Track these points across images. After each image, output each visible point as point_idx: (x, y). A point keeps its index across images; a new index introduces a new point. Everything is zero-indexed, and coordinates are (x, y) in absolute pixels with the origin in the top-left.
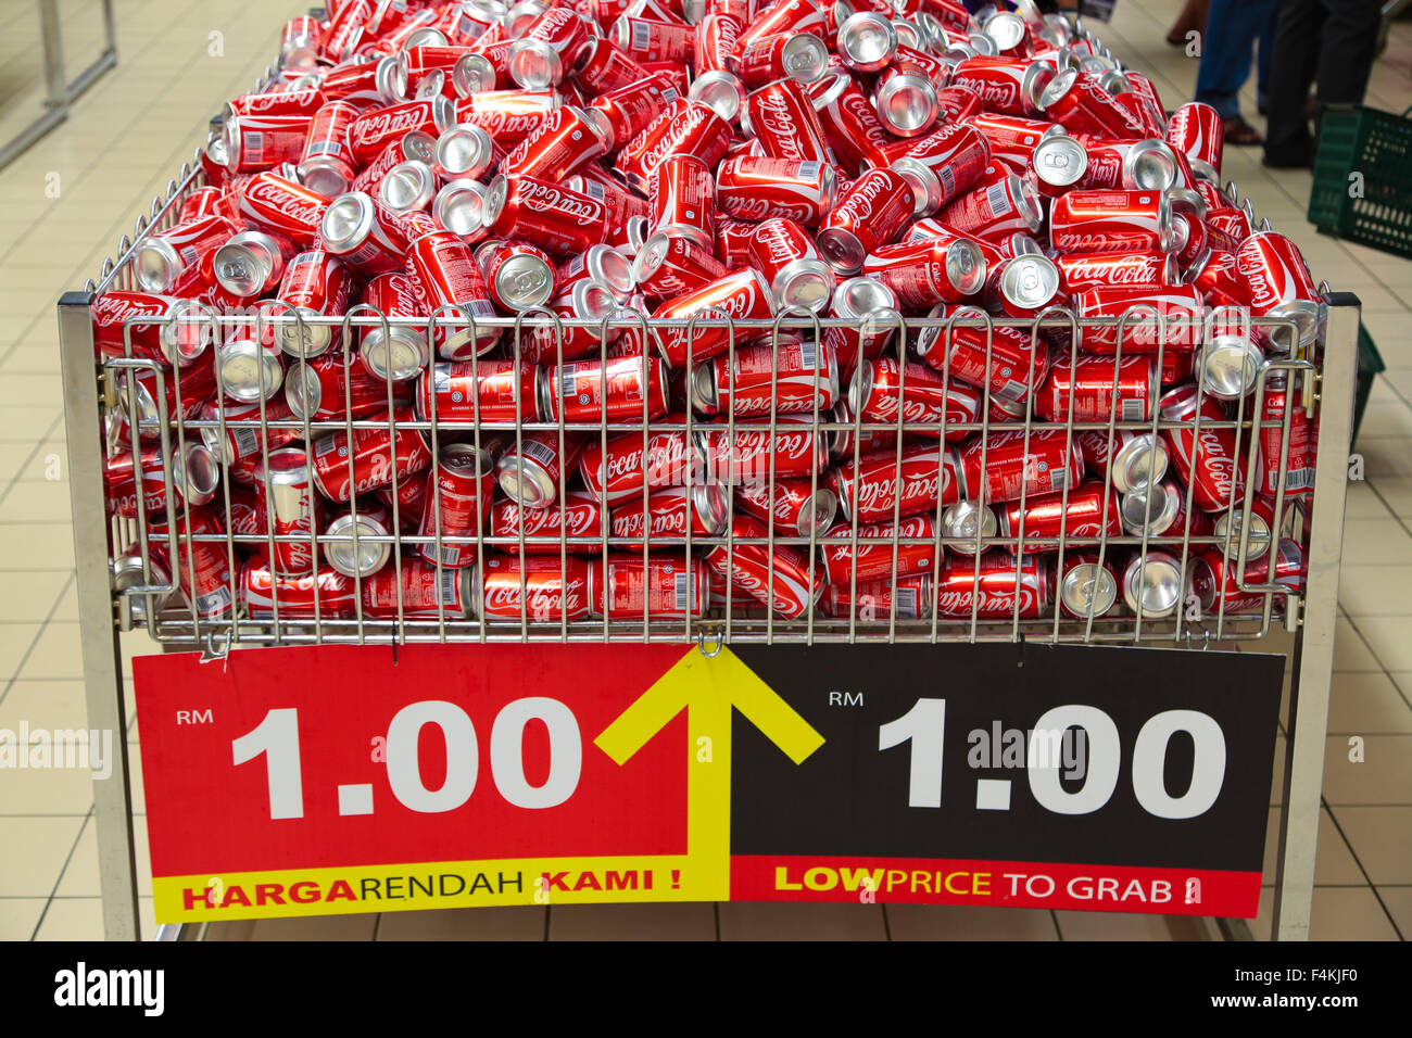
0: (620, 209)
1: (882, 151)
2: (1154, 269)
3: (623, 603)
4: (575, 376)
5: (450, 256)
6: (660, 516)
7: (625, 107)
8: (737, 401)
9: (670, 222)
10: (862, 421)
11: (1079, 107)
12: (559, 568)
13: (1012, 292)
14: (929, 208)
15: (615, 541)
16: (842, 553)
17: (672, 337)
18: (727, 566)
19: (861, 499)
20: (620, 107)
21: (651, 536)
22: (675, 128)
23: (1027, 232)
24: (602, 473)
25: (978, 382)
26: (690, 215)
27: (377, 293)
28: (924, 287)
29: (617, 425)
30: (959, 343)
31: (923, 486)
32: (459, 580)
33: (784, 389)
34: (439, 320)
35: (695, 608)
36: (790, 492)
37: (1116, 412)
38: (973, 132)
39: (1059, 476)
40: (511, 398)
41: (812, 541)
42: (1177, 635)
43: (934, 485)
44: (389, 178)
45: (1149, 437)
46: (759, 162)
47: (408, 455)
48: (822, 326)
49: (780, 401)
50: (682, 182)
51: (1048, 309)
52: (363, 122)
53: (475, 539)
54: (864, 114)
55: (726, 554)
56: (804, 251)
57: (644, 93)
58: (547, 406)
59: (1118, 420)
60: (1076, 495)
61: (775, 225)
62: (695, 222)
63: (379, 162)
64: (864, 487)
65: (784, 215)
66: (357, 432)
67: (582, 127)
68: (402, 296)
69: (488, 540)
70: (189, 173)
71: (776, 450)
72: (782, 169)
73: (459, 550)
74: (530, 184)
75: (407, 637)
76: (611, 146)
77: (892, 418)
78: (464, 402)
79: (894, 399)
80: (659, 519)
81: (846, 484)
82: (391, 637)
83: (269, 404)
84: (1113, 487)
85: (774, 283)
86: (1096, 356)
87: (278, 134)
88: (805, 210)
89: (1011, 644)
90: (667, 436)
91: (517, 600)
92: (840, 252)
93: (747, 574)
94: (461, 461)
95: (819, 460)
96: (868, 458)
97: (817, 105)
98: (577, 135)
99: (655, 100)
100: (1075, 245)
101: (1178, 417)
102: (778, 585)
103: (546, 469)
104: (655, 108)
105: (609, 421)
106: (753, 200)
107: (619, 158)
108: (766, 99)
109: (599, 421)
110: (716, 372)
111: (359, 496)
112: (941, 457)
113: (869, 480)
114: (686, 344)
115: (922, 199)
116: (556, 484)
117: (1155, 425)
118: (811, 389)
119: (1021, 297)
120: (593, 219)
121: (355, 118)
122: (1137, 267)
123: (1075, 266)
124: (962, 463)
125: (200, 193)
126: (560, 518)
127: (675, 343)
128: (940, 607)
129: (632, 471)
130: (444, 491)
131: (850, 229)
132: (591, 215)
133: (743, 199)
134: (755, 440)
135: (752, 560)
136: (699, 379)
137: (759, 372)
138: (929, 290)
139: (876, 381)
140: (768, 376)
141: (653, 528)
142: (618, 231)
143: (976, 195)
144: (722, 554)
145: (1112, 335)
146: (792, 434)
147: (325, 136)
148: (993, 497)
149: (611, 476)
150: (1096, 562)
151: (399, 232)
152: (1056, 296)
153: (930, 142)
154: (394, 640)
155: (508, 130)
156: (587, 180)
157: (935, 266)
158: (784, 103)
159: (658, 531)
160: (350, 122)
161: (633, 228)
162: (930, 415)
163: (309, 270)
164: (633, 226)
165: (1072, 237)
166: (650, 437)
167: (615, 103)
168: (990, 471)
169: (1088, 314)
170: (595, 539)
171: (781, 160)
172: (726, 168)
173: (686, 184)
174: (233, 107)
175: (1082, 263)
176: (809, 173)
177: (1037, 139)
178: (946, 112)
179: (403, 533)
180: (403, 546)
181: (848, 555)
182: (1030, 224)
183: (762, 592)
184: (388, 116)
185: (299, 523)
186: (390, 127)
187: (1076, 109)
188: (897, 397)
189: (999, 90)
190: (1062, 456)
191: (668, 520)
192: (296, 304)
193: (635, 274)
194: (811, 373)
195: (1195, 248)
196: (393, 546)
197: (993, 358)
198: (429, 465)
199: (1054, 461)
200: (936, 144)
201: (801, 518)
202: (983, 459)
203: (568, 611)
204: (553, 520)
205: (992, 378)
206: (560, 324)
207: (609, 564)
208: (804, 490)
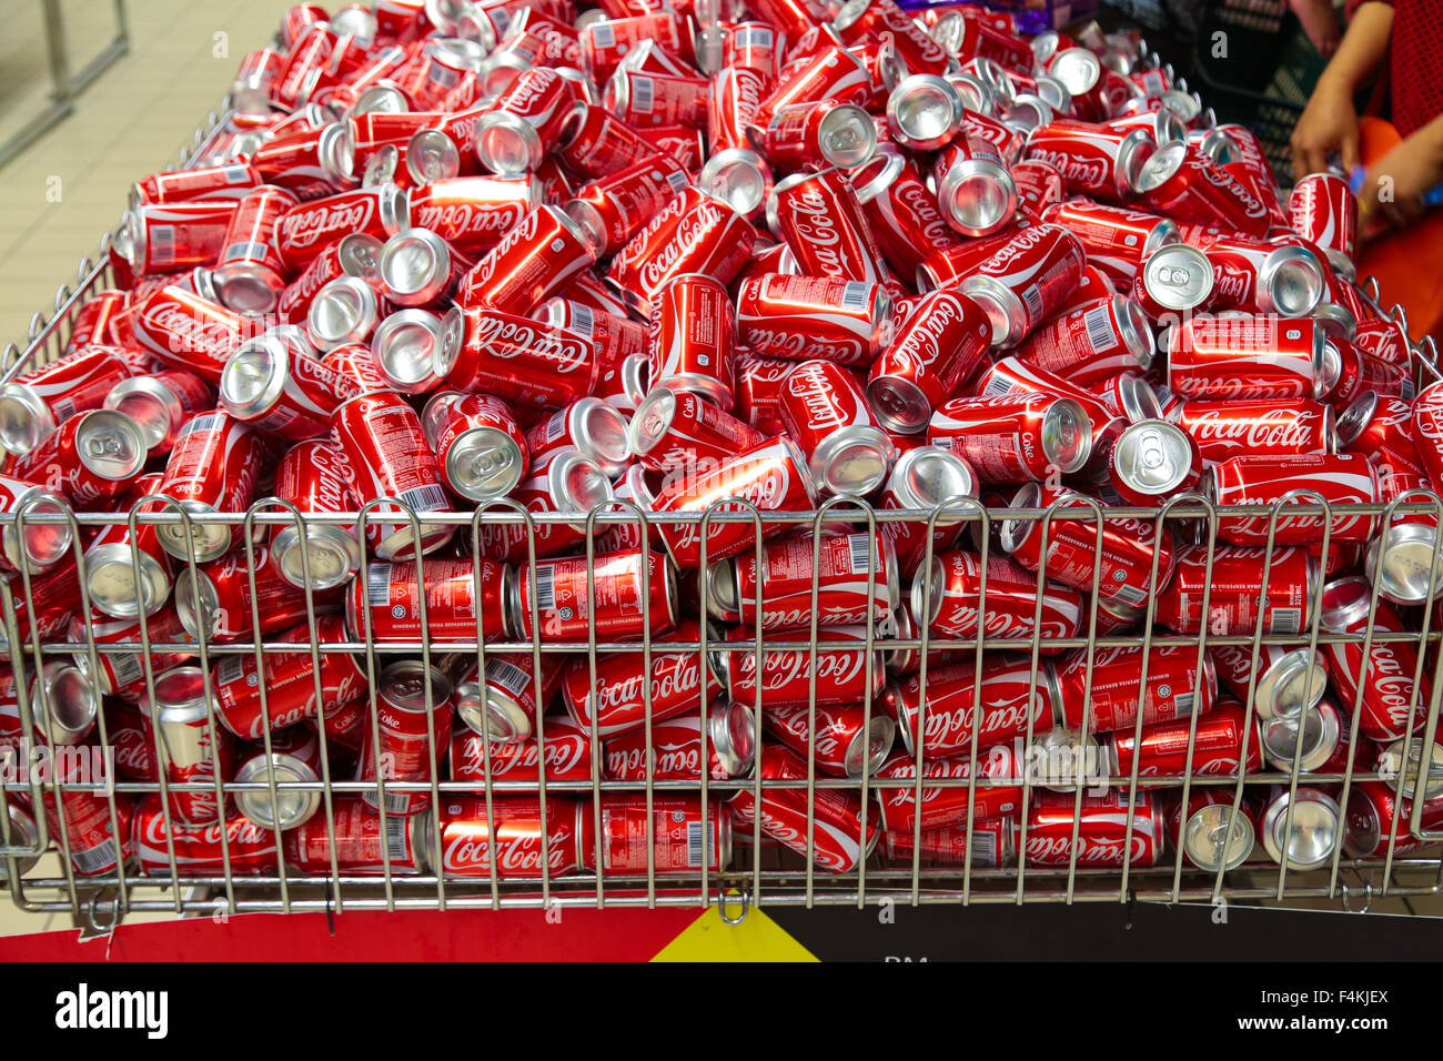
0: (614, 341)
1: (945, 255)
2: (1308, 429)
3: (621, 859)
4: (553, 579)
5: (386, 427)
6: (668, 752)
7: (621, 199)
8: (766, 615)
9: (678, 371)
10: (931, 638)
11: (1190, 191)
12: (537, 815)
13: (1128, 468)
14: (1011, 339)
15: (610, 786)
16: (904, 797)
17: (680, 535)
18: (755, 813)
19: (928, 733)
20: (614, 199)
21: (656, 778)
22: (683, 233)
23: (1137, 372)
24: (590, 701)
25: (1082, 586)
26: (703, 360)
27: (294, 472)
28: (1011, 461)
29: (609, 645)
30: (1059, 540)
31: (1007, 717)
32: (411, 827)
33: (827, 600)
34: (372, 516)
35: (713, 864)
36: (835, 722)
37: (1264, 623)
38: (1065, 238)
39: (1186, 702)
40: (470, 614)
41: (864, 783)
42: (1332, 890)
43: (1022, 714)
44: (320, 301)
45: (1303, 652)
46: (793, 280)
47: (338, 685)
48: (879, 519)
49: (822, 613)
50: (692, 314)
51: (1177, 497)
52: (294, 218)
53: (429, 785)
54: (921, 206)
55: (752, 799)
56: (852, 414)
57: (646, 179)
58: (518, 619)
59: (1265, 632)
60: (1206, 721)
61: (813, 372)
62: (708, 371)
63: (311, 273)
64: (932, 719)
65: (824, 355)
66: (270, 658)
67: (565, 235)
68: (327, 476)
69: (447, 786)
70: (92, 269)
71: (817, 673)
72: (822, 292)
73: (408, 796)
74: (494, 322)
75: (346, 903)
76: (603, 248)
77: (970, 633)
78: (408, 618)
79: (972, 611)
80: (665, 757)
81: (908, 712)
82: (324, 903)
83: (152, 619)
84: (1254, 712)
85: (815, 458)
86: (1235, 548)
87: (193, 227)
88: (852, 348)
89: (1118, 903)
90: (675, 657)
91: (485, 857)
92: (897, 405)
93: (780, 824)
94: (408, 686)
95: (873, 682)
96: (937, 677)
97: (863, 196)
98: (559, 245)
99: (659, 189)
100: (1202, 390)
101: (1342, 626)
102: (821, 837)
103: (518, 701)
104: (659, 198)
105: (599, 639)
106: (784, 335)
107: (614, 264)
108: (799, 198)
109: (585, 639)
110: (739, 575)
111: (274, 733)
112: (1032, 677)
113: (938, 709)
114: (699, 543)
115: (1002, 328)
116: (532, 717)
117: (1314, 638)
118: (864, 599)
119: (1139, 475)
120: (579, 362)
121: (287, 208)
122: (1286, 426)
123: (1201, 420)
124: (1059, 684)
125: (100, 299)
126: (536, 753)
127: (685, 542)
128: (1027, 854)
129: (629, 702)
130: (386, 729)
131: (910, 377)
132: (576, 356)
133: (771, 333)
134: (790, 661)
135: (788, 804)
136: (717, 578)
137: (795, 577)
138: (1018, 466)
139: (948, 587)
140: (807, 583)
141: (659, 766)
142: (610, 376)
143: (1070, 321)
144: (747, 798)
145: (1261, 524)
146: (838, 654)
147: (248, 235)
148: (1098, 728)
149: (602, 708)
150: (1231, 802)
151: (324, 387)
152: (1189, 478)
153: (1009, 252)
154: (328, 906)
155: (475, 228)
156: (572, 304)
157: (1028, 437)
158: (822, 204)
159: (664, 770)
160: (281, 214)
161: (630, 373)
162: (1018, 628)
163: (205, 440)
164: (631, 366)
165: (1198, 381)
166: (652, 660)
167: (609, 194)
168: (1096, 696)
169: (1229, 498)
170: (583, 784)
171: (821, 280)
172: (749, 291)
173: (698, 318)
174: (141, 191)
175: (1212, 417)
176: (856, 300)
177: (1141, 239)
178: (1023, 199)
179: (334, 779)
180: (335, 795)
181: (910, 799)
182: (1140, 359)
183: (800, 844)
184: (324, 211)
185: (199, 767)
186: (326, 225)
187: (1186, 194)
188: (977, 608)
189: (1086, 167)
190: (1190, 679)
191: (675, 757)
192: (182, 495)
193: (632, 439)
194: (863, 578)
195: (1349, 385)
196: (322, 794)
197: (1103, 558)
198: (365, 695)
199: (1180, 685)
200: (1018, 256)
201: (851, 752)
202: (1087, 680)
203: (550, 870)
204: (529, 758)
205: (1102, 582)
206: (532, 520)
207: (602, 808)
208: (854, 719)
